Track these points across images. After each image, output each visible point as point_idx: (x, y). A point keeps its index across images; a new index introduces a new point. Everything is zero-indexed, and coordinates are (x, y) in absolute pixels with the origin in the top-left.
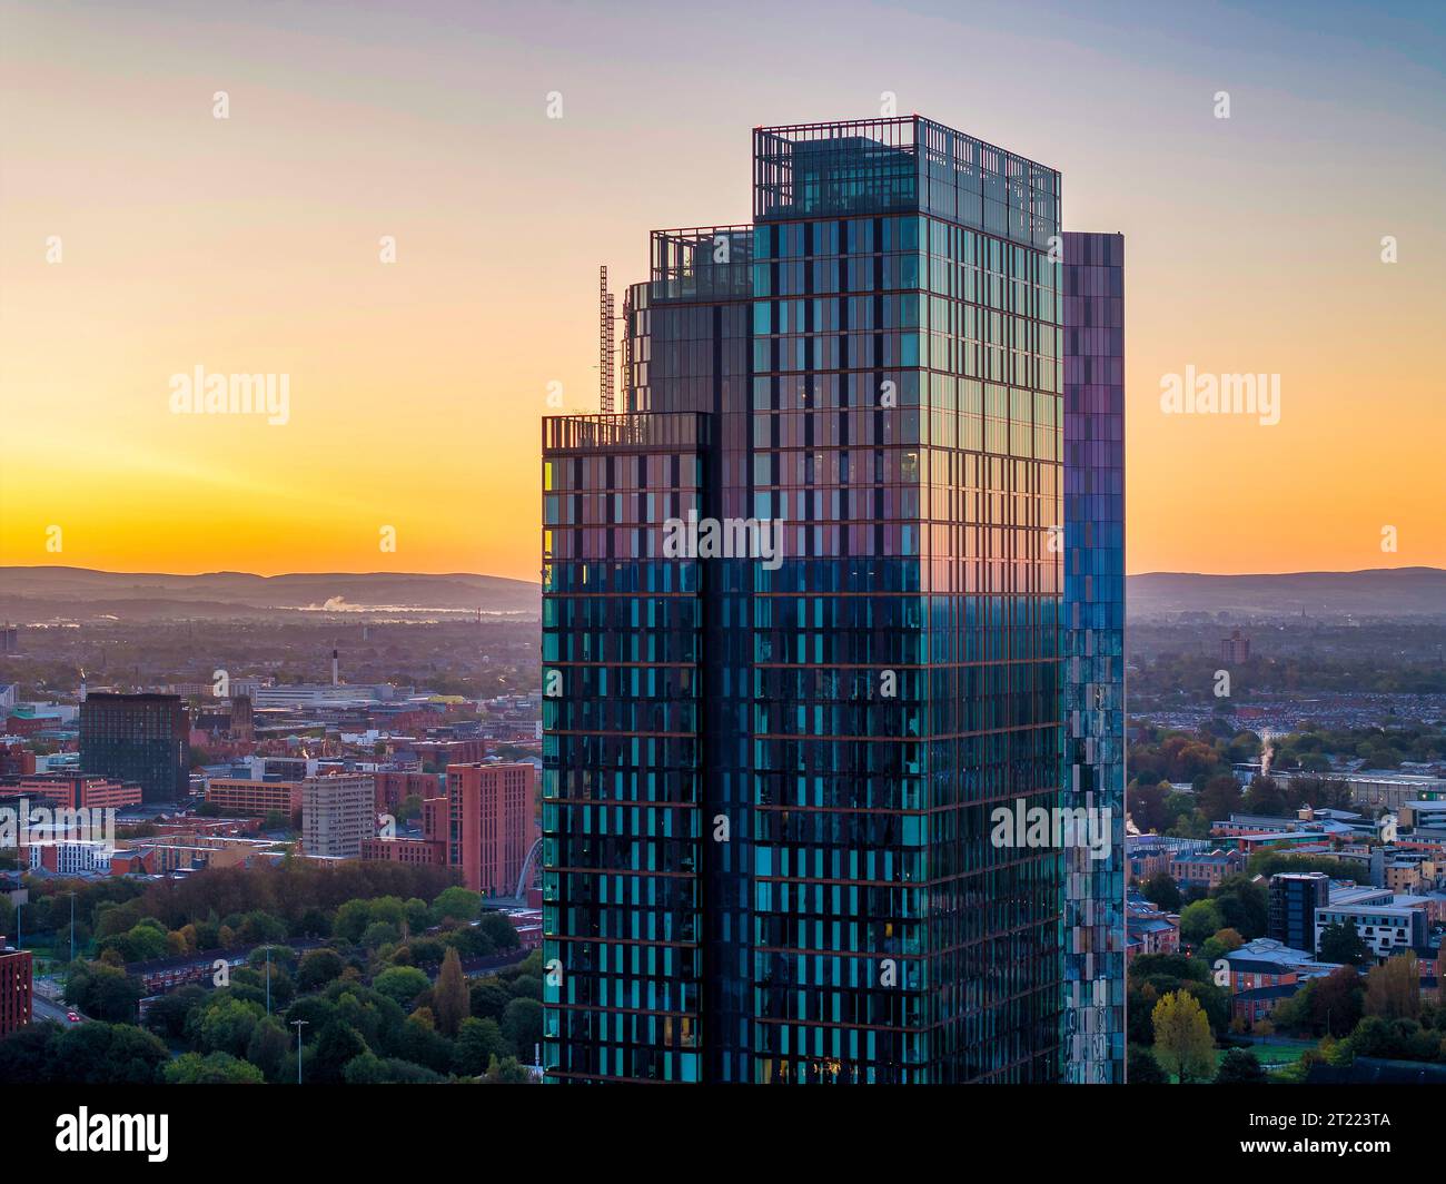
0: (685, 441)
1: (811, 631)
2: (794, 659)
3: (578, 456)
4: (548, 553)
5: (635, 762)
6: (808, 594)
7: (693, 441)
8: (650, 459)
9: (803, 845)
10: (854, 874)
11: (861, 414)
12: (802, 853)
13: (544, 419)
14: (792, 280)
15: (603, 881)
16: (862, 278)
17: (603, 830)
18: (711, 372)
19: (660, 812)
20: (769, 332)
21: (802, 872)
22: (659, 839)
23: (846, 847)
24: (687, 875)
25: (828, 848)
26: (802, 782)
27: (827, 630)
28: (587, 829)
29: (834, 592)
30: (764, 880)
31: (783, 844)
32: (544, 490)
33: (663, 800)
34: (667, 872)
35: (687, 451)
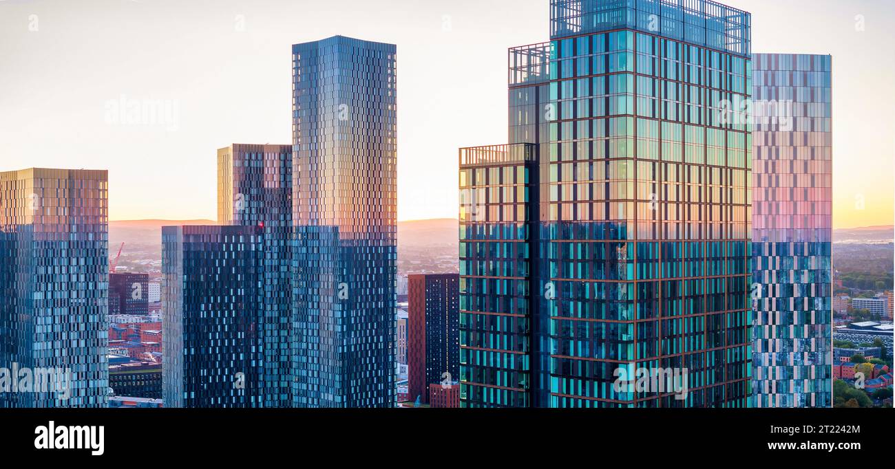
0: (520, 159)
1: (576, 261)
2: (568, 276)
3: (474, 169)
4: (462, 219)
5: (498, 329)
6: (575, 241)
7: (523, 159)
8: (504, 168)
9: (572, 377)
10: (596, 395)
11: (599, 142)
12: (572, 381)
13: (460, 149)
14: (567, 71)
15: (485, 390)
16: (599, 68)
17: (485, 364)
18: (535, 122)
19: (509, 356)
20: (557, 98)
21: (572, 392)
22: (509, 370)
23: (593, 379)
24: (521, 390)
25: (584, 379)
26: (572, 343)
27: (583, 261)
28: (478, 364)
29: (587, 240)
30: (554, 395)
31: (563, 376)
32: (460, 186)
33: (510, 350)
34: (512, 388)
35: (521, 165)
